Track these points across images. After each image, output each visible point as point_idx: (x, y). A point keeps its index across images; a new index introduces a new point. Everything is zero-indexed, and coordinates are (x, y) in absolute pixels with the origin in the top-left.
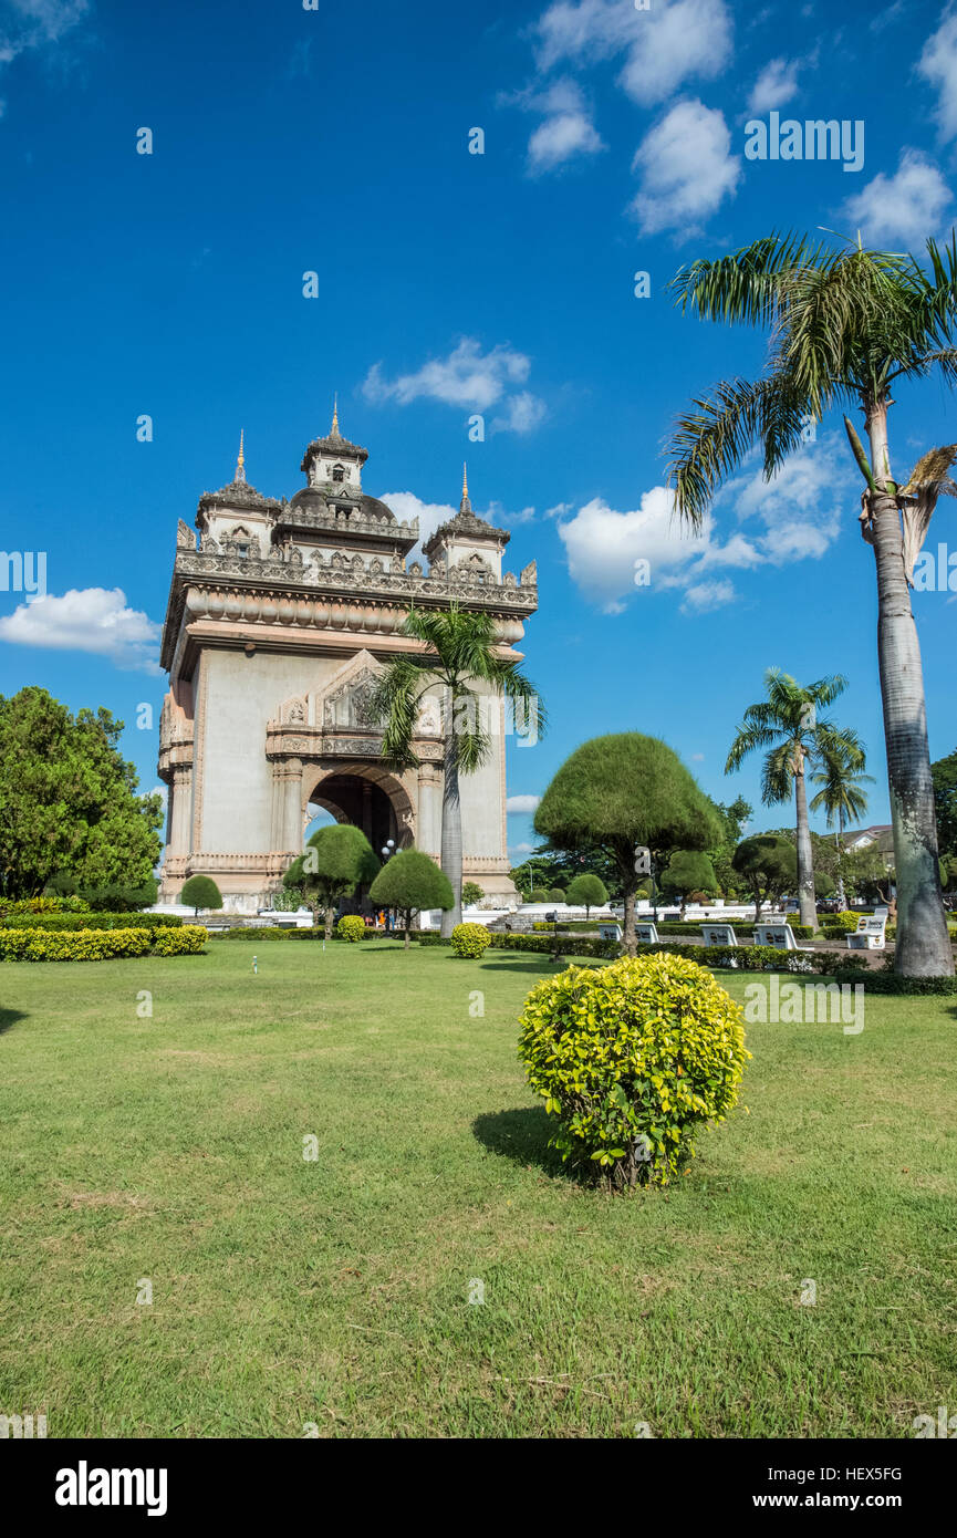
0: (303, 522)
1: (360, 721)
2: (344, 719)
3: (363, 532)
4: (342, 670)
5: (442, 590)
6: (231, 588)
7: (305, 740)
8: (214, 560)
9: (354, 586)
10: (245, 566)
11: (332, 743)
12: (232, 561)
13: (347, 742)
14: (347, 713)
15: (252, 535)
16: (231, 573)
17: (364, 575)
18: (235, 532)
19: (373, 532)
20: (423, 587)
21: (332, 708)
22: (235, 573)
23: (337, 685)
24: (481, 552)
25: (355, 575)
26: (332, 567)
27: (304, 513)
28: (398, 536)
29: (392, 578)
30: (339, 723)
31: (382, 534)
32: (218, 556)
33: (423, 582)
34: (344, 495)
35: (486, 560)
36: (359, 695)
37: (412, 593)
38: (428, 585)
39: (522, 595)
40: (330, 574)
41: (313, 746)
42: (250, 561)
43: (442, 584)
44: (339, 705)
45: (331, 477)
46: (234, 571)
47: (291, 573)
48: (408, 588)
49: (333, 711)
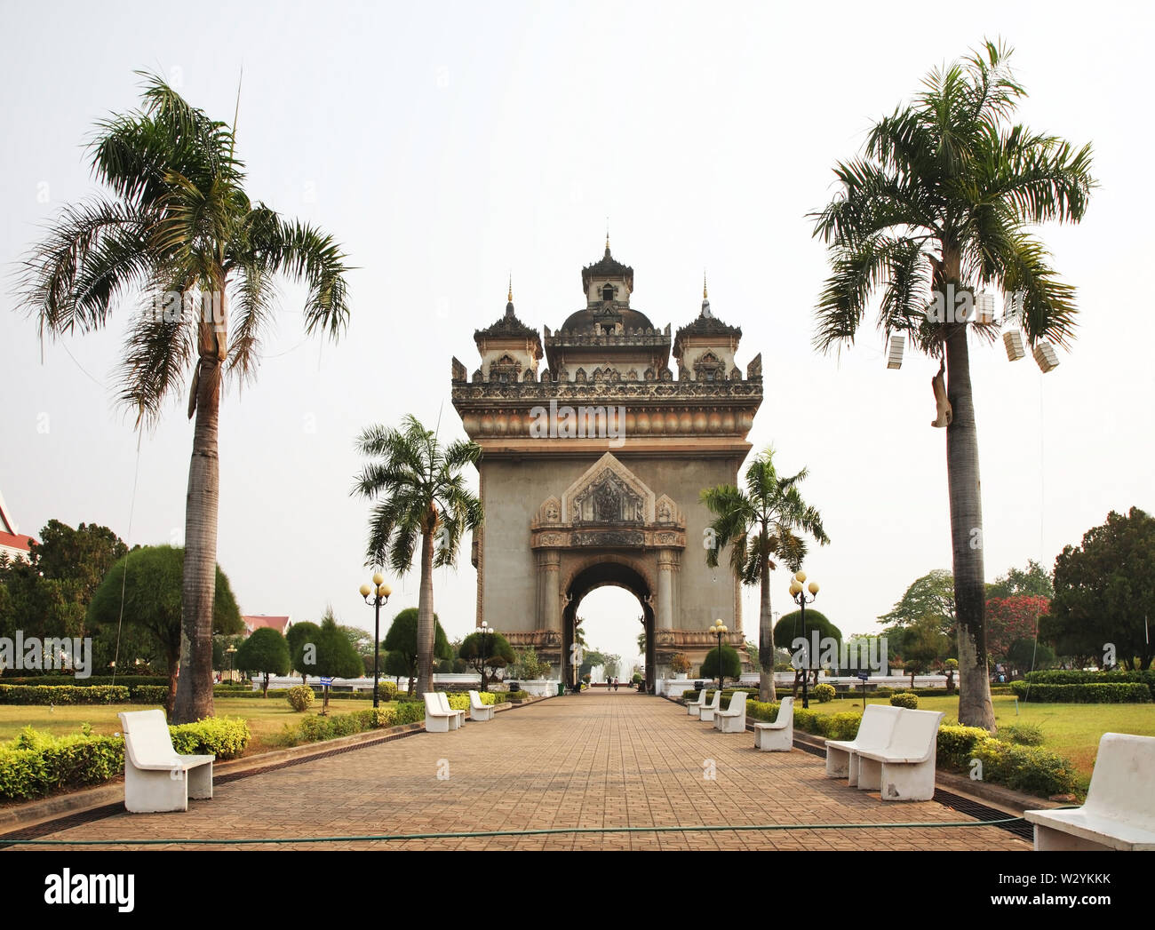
0: (570, 343)
1: (603, 517)
2: (589, 515)
3: (622, 344)
4: (590, 471)
5: (673, 391)
6: (497, 410)
7: (559, 535)
8: (480, 388)
9: (595, 396)
10: (506, 390)
11: (579, 536)
12: (495, 387)
13: (592, 534)
14: (591, 509)
15: (515, 362)
16: (494, 397)
17: (604, 386)
18: (502, 360)
19: (630, 344)
20: (656, 391)
21: (580, 507)
22: (498, 397)
23: (584, 486)
24: (714, 350)
25: (596, 386)
26: (576, 382)
27: (571, 334)
28: (652, 344)
29: (629, 386)
30: (585, 519)
31: (638, 344)
32: (484, 384)
33: (656, 386)
34: (608, 312)
35: (719, 357)
36: (601, 493)
37: (646, 397)
38: (660, 388)
39: (749, 387)
40: (575, 388)
41: (562, 541)
42: (509, 385)
43: (673, 386)
44: (585, 503)
45: (602, 297)
46: (497, 395)
47: (542, 391)
48: (643, 393)
49: (580, 509)
